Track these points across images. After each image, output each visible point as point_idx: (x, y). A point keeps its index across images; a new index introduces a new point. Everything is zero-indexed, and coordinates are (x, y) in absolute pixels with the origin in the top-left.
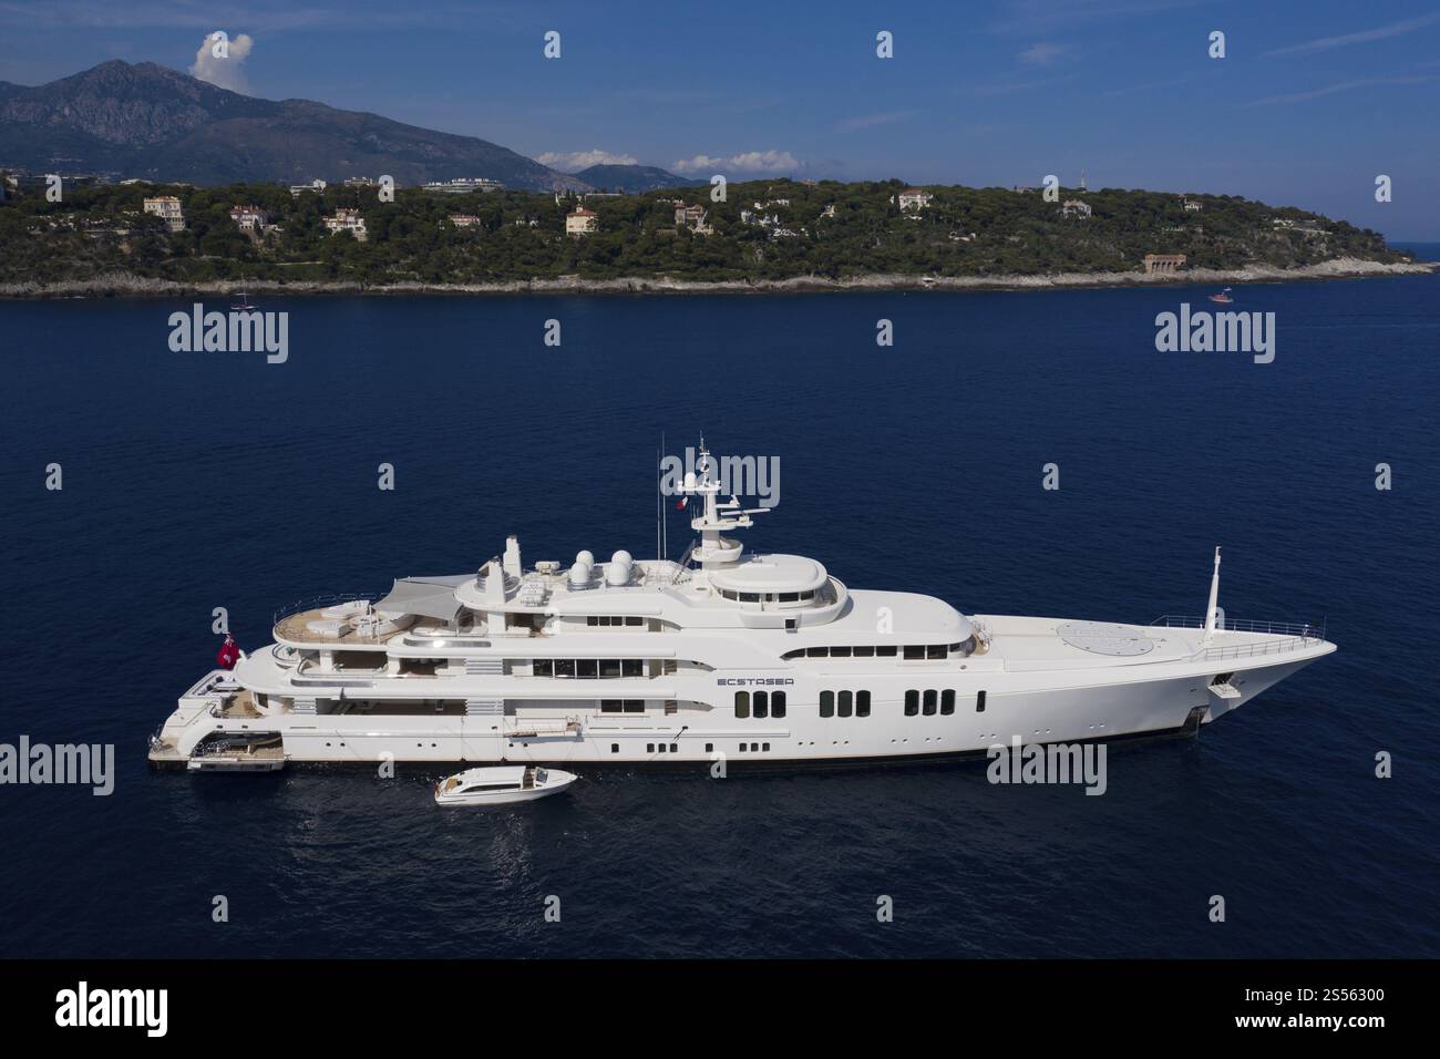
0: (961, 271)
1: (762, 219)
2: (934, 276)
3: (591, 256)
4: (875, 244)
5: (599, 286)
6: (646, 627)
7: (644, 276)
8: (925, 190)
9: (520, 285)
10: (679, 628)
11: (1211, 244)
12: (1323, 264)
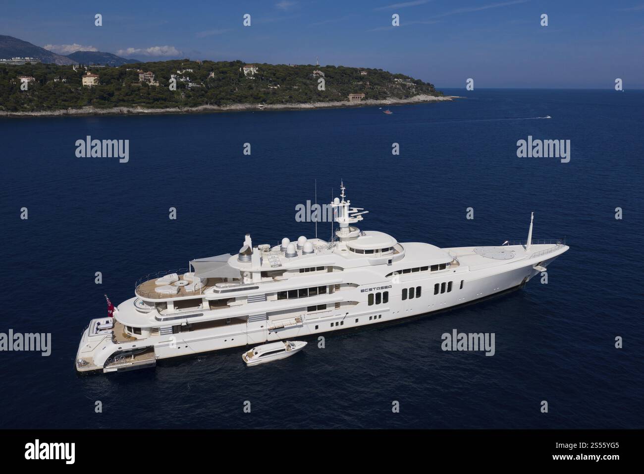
0: (275, 102)
1: (182, 78)
2: (263, 104)
3: (98, 96)
4: (235, 90)
5: (105, 111)
6: (326, 270)
7: (127, 106)
8: (255, 65)
9: (62, 112)
10: (342, 269)
11: (373, 89)
12: (414, 97)
